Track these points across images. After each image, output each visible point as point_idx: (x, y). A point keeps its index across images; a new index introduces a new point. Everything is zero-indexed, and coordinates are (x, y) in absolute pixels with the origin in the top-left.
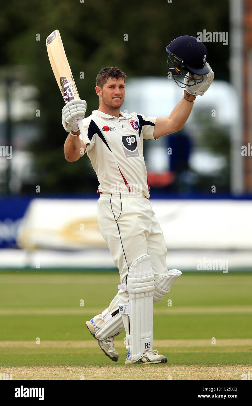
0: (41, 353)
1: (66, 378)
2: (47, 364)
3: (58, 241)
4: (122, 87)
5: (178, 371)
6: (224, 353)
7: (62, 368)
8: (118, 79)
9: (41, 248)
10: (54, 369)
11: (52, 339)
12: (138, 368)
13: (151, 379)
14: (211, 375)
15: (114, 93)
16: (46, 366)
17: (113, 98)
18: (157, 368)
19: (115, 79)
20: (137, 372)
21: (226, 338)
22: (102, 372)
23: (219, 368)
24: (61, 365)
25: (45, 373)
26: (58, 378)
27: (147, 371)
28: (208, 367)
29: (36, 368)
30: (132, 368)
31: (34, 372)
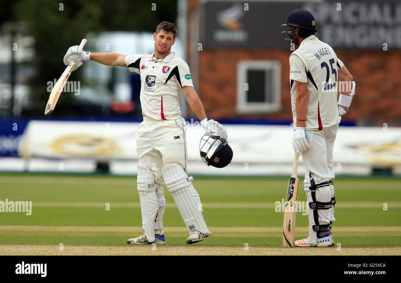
0: (35, 235)
1: (53, 254)
2: (40, 243)
3: (48, 152)
4: (169, 39)
5: (136, 250)
6: (170, 237)
7: (50, 246)
8: (168, 33)
9: (35, 157)
10: (44, 247)
11: (43, 225)
12: (106, 247)
13: (116, 255)
14: (161, 253)
15: (161, 41)
16: (38, 244)
17: (160, 45)
18: (121, 248)
19: (166, 32)
20: (106, 251)
21: (172, 226)
22: (80, 249)
23: (166, 248)
24: (50, 244)
25: (38, 250)
26: (47, 254)
27: (113, 249)
28: (158, 248)
29: (31, 246)
30: (102, 247)
31: (29, 249)
